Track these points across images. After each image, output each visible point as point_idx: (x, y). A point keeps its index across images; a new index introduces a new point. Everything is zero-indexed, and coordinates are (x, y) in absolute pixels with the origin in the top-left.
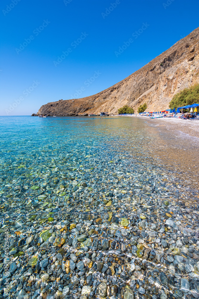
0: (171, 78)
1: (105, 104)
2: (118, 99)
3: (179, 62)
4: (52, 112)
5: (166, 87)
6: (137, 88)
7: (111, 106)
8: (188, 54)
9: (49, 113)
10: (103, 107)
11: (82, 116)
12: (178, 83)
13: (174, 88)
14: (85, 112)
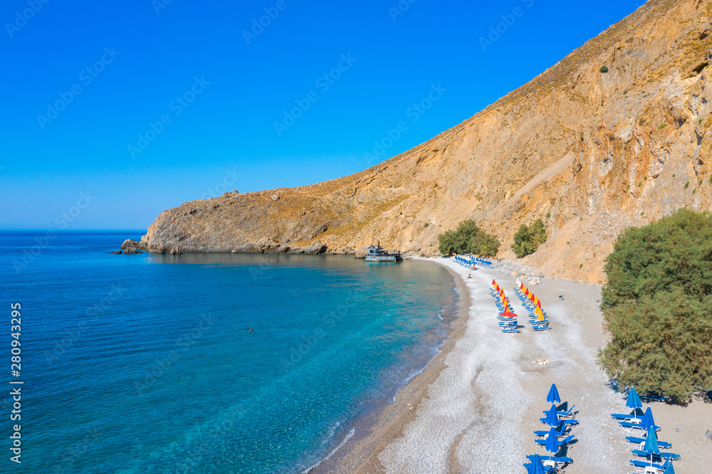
0: (624, 134)
1: (396, 208)
2: (442, 190)
3: (655, 76)
4: (193, 236)
5: (610, 166)
6: (514, 155)
7: (418, 218)
8: (685, 49)
9: (181, 240)
10: (387, 219)
11: (303, 252)
12: (652, 159)
13: (638, 177)
14: (316, 240)
